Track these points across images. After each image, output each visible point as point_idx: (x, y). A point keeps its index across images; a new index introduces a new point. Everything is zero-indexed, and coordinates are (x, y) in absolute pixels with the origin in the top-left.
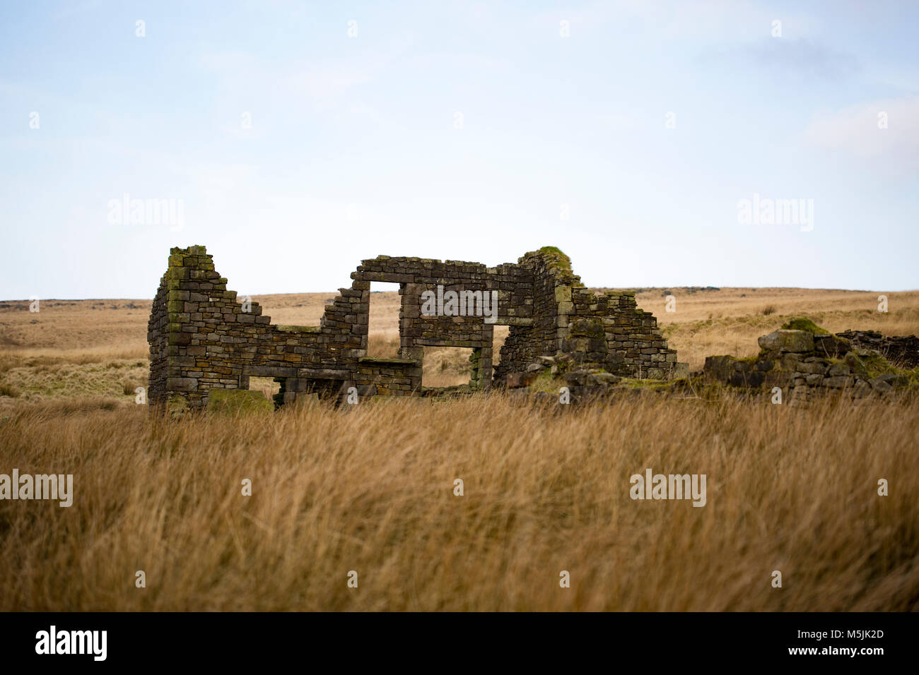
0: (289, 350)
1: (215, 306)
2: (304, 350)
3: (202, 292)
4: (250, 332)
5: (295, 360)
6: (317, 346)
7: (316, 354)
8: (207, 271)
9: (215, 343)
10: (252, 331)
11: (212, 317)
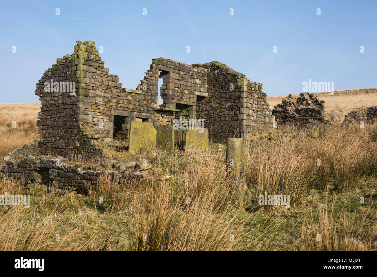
0: (129, 101)
1: (99, 76)
2: (135, 103)
3: (94, 67)
4: (114, 91)
5: (131, 107)
6: (139, 101)
7: (139, 105)
8: (96, 55)
9: (99, 96)
10: (115, 90)
11: (98, 81)
